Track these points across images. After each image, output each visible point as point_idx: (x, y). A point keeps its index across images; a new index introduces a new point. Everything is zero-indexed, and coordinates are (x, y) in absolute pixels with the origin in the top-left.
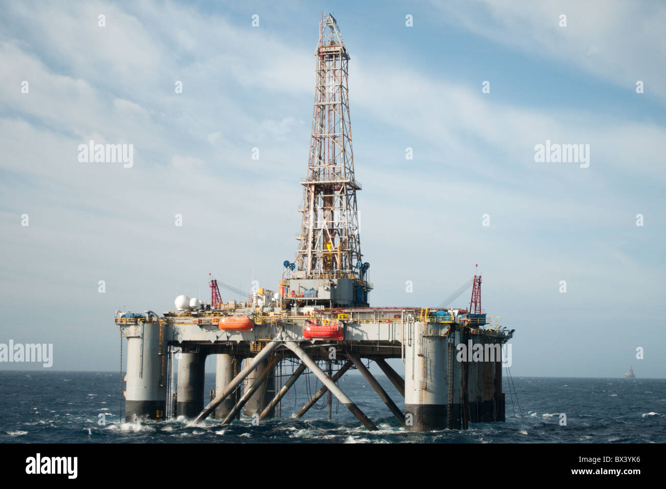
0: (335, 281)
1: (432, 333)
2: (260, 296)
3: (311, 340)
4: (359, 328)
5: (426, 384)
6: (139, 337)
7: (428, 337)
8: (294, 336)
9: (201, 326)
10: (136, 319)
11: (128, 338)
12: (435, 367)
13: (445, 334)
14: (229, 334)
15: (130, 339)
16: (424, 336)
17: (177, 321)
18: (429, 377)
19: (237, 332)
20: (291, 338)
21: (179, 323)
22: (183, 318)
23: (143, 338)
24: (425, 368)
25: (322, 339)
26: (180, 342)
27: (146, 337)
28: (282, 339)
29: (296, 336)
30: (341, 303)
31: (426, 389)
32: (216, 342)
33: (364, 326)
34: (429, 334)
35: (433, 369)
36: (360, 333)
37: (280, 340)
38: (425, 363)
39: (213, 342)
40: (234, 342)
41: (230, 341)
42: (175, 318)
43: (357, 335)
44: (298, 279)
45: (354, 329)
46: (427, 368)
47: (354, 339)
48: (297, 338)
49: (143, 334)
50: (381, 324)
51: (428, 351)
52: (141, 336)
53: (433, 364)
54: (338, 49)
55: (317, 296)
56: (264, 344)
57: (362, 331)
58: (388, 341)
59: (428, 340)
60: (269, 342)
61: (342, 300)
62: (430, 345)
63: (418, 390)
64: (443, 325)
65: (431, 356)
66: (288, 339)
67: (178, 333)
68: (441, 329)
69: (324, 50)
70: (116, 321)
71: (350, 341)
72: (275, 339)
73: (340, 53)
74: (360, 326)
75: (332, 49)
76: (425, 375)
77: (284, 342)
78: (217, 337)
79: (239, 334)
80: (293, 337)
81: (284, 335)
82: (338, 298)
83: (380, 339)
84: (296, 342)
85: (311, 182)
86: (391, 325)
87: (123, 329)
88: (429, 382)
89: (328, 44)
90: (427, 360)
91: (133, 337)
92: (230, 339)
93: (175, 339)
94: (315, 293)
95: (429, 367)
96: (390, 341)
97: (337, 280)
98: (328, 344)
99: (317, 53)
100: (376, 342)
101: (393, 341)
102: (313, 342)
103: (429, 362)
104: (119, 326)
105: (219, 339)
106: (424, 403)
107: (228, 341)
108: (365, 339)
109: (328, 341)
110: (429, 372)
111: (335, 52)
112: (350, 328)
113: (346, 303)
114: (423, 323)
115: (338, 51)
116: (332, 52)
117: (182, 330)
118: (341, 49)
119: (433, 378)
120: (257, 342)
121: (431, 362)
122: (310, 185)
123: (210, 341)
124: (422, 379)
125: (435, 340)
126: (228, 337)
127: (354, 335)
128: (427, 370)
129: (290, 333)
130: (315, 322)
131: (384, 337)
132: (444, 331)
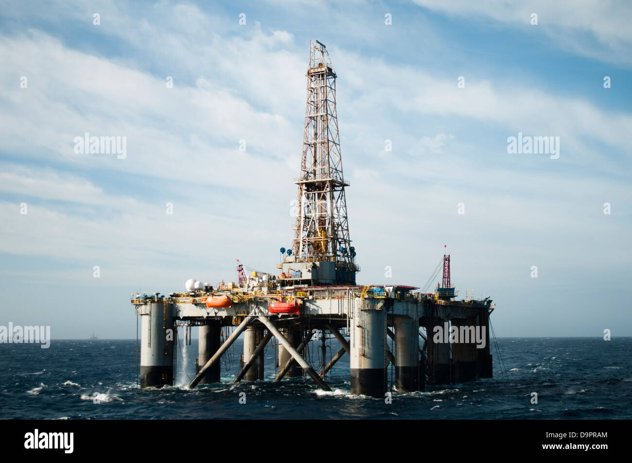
0: (318, 263)
1: (369, 307)
2: (254, 278)
3: (278, 314)
4: (316, 304)
5: (364, 351)
6: (147, 314)
7: (365, 311)
8: (265, 311)
9: (196, 305)
10: (147, 300)
11: (142, 315)
12: (372, 336)
13: (380, 308)
14: (216, 311)
15: (143, 316)
16: (362, 310)
17: (180, 301)
18: (367, 345)
19: (223, 308)
20: (263, 313)
21: (182, 302)
22: (184, 298)
23: (150, 315)
24: (363, 337)
25: (287, 314)
26: (181, 318)
27: (153, 314)
28: (255, 314)
29: (267, 311)
30: (323, 281)
31: (364, 355)
32: (207, 317)
33: (319, 302)
34: (367, 309)
35: (370, 338)
36: (316, 308)
37: (254, 315)
38: (363, 333)
39: (205, 317)
40: (221, 317)
41: (218, 317)
42: (178, 298)
43: (314, 310)
44: (290, 262)
45: (311, 305)
46: (365, 337)
47: (311, 313)
48: (268, 313)
49: (150, 312)
50: (333, 300)
51: (365, 323)
52: (149, 314)
53: (370, 334)
54: (323, 69)
55: (301, 277)
56: (242, 319)
57: (317, 306)
58: (338, 314)
59: (366, 313)
60: (246, 317)
61: (324, 279)
62: (367, 318)
63: (358, 356)
64: (378, 300)
65: (368, 327)
66: (260, 314)
67: (179, 311)
68: (377, 304)
69: (312, 71)
70: (132, 301)
71: (308, 315)
72: (250, 315)
73: (325, 73)
74: (316, 302)
75: (319, 70)
76: (363, 344)
77: (257, 317)
78: (208, 313)
79: (224, 310)
80: (265, 313)
81: (257, 311)
82: (320, 278)
83: (332, 313)
84: (267, 317)
85: (302, 182)
86: (340, 300)
87: (138, 308)
88: (366, 349)
89: (317, 66)
90: (365, 331)
91: (144, 315)
92: (218, 315)
93: (178, 316)
94: (300, 274)
95: (366, 336)
96: (340, 314)
97: (319, 262)
98: (291, 317)
99: (307, 74)
100: (328, 316)
101: (341, 314)
102: (280, 316)
103: (366, 332)
104: (135, 306)
105: (210, 315)
106: (362, 367)
107: (216, 316)
108: (320, 313)
109: (291, 316)
110: (366, 341)
111: (322, 72)
112: (308, 304)
113: (328, 281)
114: (361, 299)
115: (324, 71)
116: (319, 72)
117: (183, 307)
118: (326, 69)
119: (370, 346)
120: (238, 317)
121: (368, 332)
122: (302, 184)
123: (203, 317)
124: (360, 347)
125: (372, 313)
126: (216, 313)
127: (311, 310)
128: (365, 340)
129: (262, 308)
130: (281, 300)
131: (335, 311)
132: (379, 305)
